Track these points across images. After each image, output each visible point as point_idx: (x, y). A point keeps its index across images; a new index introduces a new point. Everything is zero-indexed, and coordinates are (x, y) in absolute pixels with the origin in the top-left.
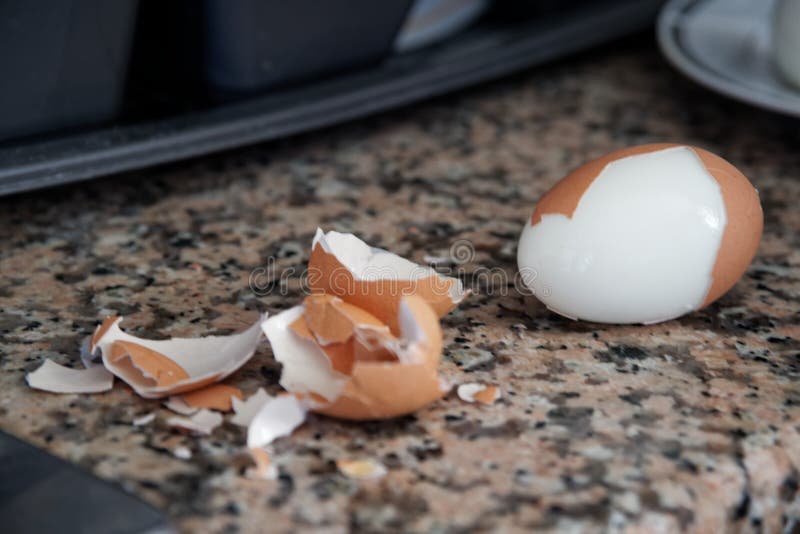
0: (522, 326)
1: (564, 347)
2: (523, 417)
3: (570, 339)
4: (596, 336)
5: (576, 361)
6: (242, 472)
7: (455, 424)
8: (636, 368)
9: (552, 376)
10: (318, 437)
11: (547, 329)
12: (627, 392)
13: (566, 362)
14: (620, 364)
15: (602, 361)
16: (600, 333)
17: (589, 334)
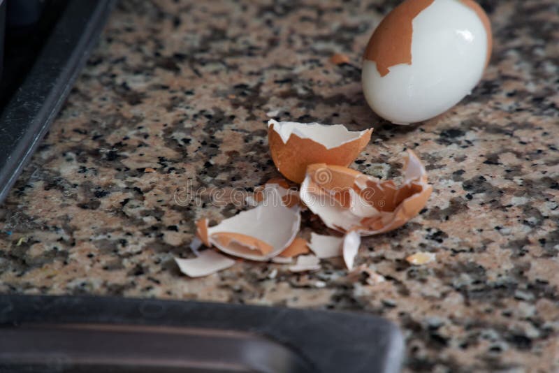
0: (379, 140)
1: (417, 145)
2: (455, 195)
3: (413, 137)
4: (422, 130)
5: (435, 151)
6: (365, 283)
7: (427, 213)
8: (469, 142)
9: (435, 164)
10: (371, 249)
11: (392, 136)
12: (484, 159)
13: (430, 153)
14: (459, 143)
15: (447, 145)
16: (423, 127)
17: (418, 131)
